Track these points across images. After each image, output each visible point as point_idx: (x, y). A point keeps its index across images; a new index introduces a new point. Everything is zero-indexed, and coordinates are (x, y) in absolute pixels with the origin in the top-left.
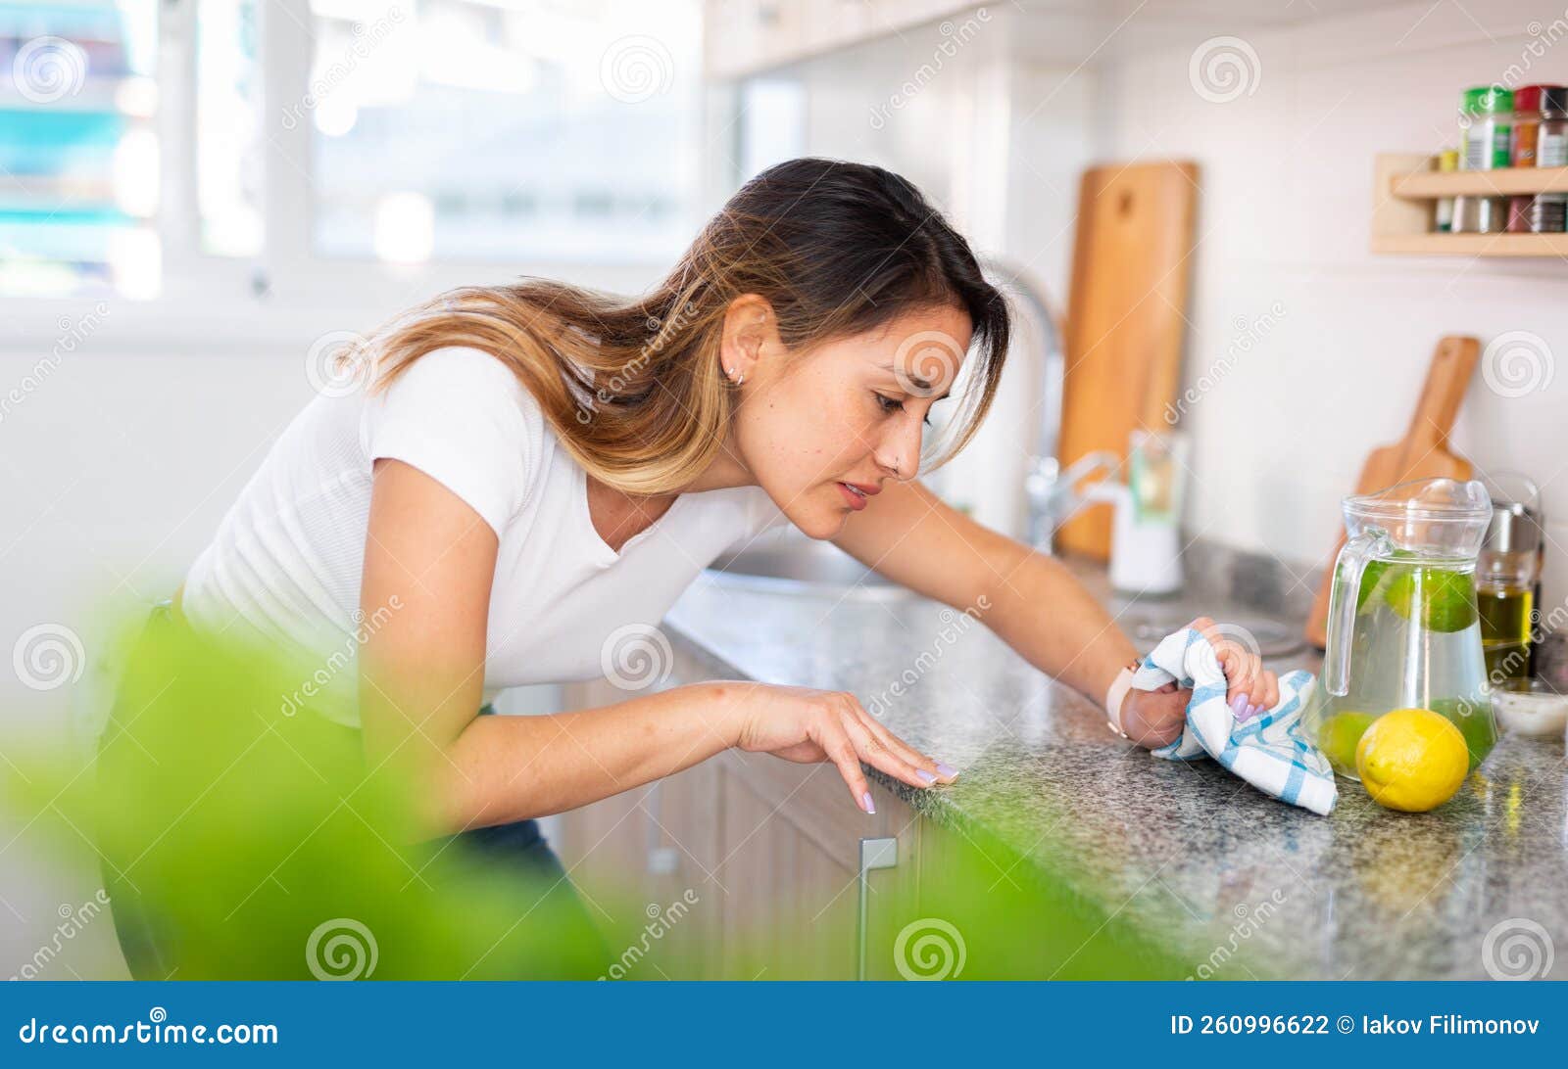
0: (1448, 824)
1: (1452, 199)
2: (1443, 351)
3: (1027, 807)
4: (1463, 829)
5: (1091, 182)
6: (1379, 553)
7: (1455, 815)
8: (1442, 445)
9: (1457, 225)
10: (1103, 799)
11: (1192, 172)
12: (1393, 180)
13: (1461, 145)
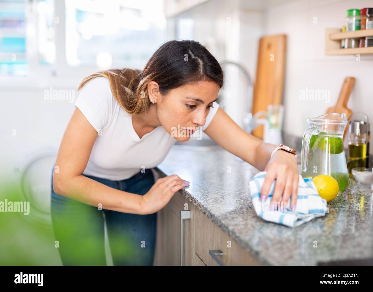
0: (332, 206)
1: (345, 39)
2: (345, 81)
3: (218, 202)
4: (336, 207)
5: (261, 41)
6: (316, 133)
7: (335, 203)
8: (345, 106)
9: (346, 46)
10: (240, 200)
11: (285, 37)
12: (330, 35)
13: (347, 25)
